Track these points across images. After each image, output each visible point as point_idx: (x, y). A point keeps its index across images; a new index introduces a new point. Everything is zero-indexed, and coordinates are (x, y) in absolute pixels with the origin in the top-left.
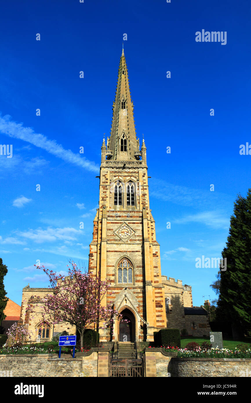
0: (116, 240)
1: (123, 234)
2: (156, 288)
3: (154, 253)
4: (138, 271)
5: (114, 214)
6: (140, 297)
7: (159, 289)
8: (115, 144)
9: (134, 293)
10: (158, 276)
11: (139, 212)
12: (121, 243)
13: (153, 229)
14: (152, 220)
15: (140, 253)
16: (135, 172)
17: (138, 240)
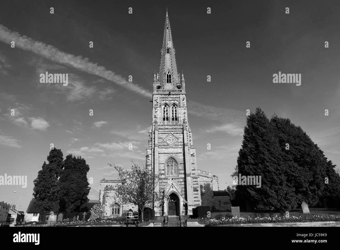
0: (165, 145)
1: (170, 141)
2: (193, 178)
3: (192, 154)
4: (181, 167)
5: (163, 127)
6: (182, 185)
7: (195, 179)
8: (163, 78)
9: (178, 182)
10: (195, 169)
11: (181, 125)
12: (168, 147)
13: (191, 137)
14: (190, 131)
15: (182, 154)
16: (177, 98)
17: (180, 145)
